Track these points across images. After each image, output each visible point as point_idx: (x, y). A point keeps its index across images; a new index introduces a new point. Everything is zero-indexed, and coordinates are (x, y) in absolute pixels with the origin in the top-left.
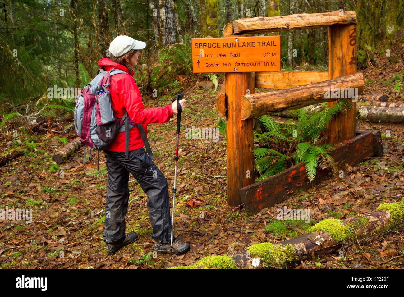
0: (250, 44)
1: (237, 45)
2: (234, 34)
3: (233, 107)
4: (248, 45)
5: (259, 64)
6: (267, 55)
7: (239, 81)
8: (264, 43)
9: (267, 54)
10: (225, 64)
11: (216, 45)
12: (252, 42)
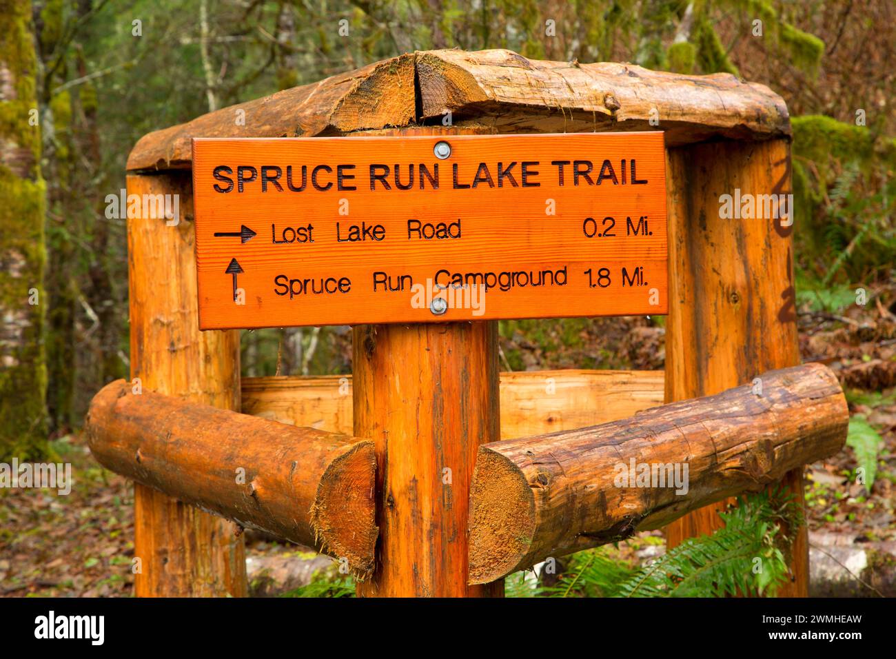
0: (517, 173)
1: (445, 177)
2: (422, 119)
3: (417, 515)
4: (506, 179)
5: (561, 277)
6: (601, 230)
7: (453, 368)
8: (583, 168)
9: (599, 223)
10: (380, 279)
11: (332, 177)
12: (525, 164)
